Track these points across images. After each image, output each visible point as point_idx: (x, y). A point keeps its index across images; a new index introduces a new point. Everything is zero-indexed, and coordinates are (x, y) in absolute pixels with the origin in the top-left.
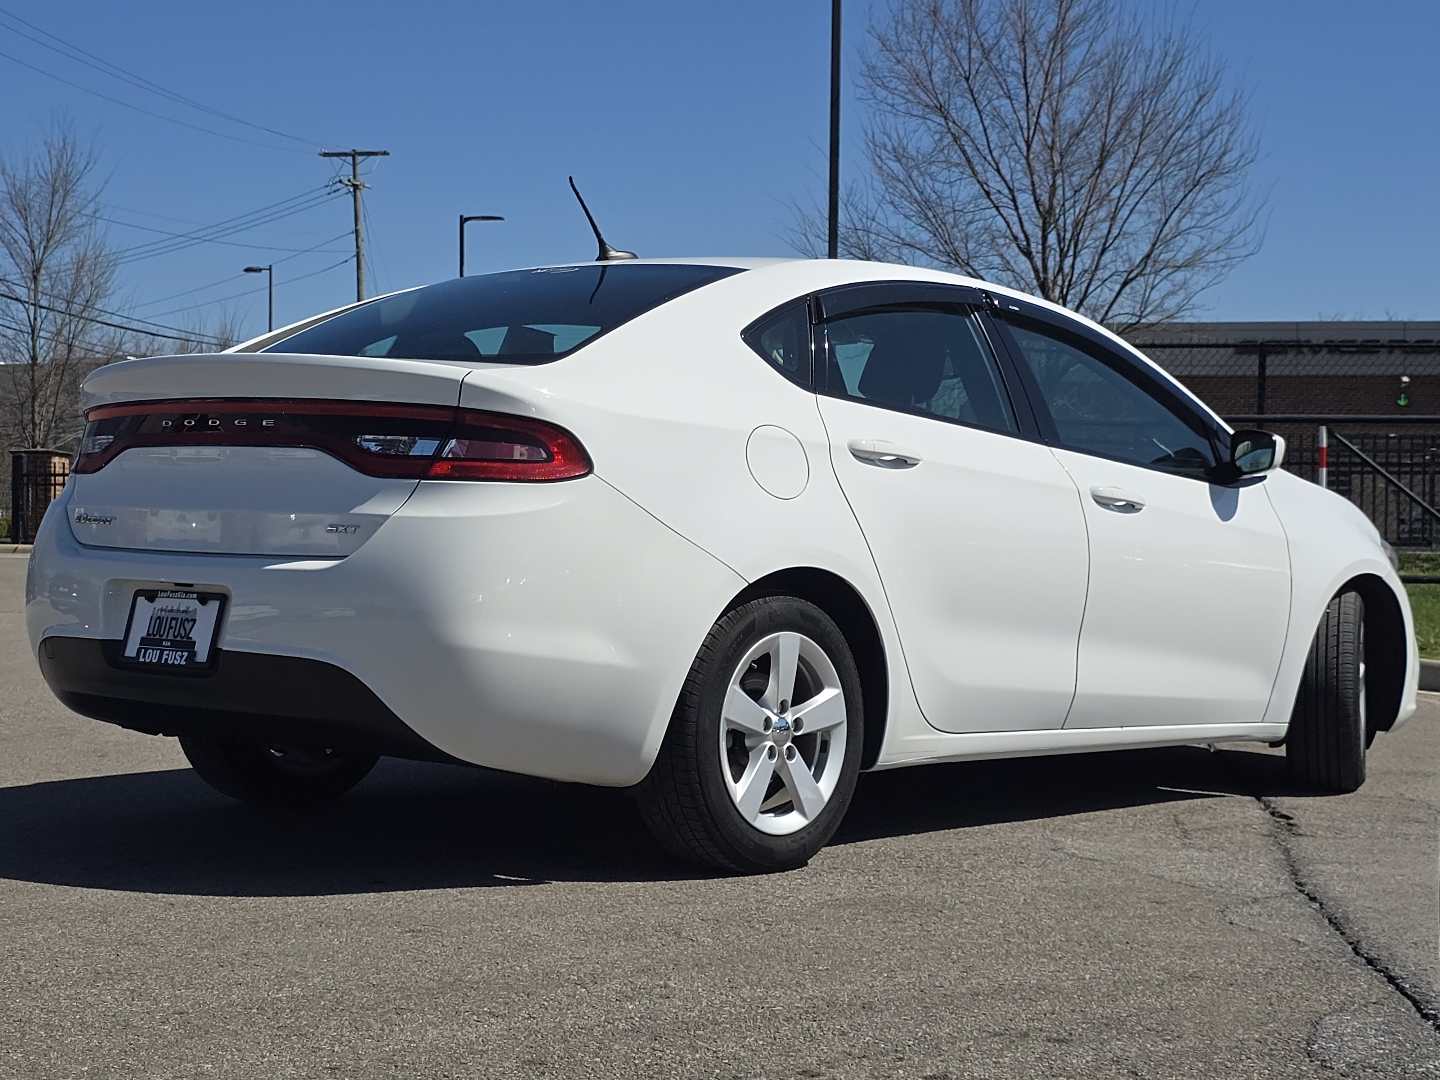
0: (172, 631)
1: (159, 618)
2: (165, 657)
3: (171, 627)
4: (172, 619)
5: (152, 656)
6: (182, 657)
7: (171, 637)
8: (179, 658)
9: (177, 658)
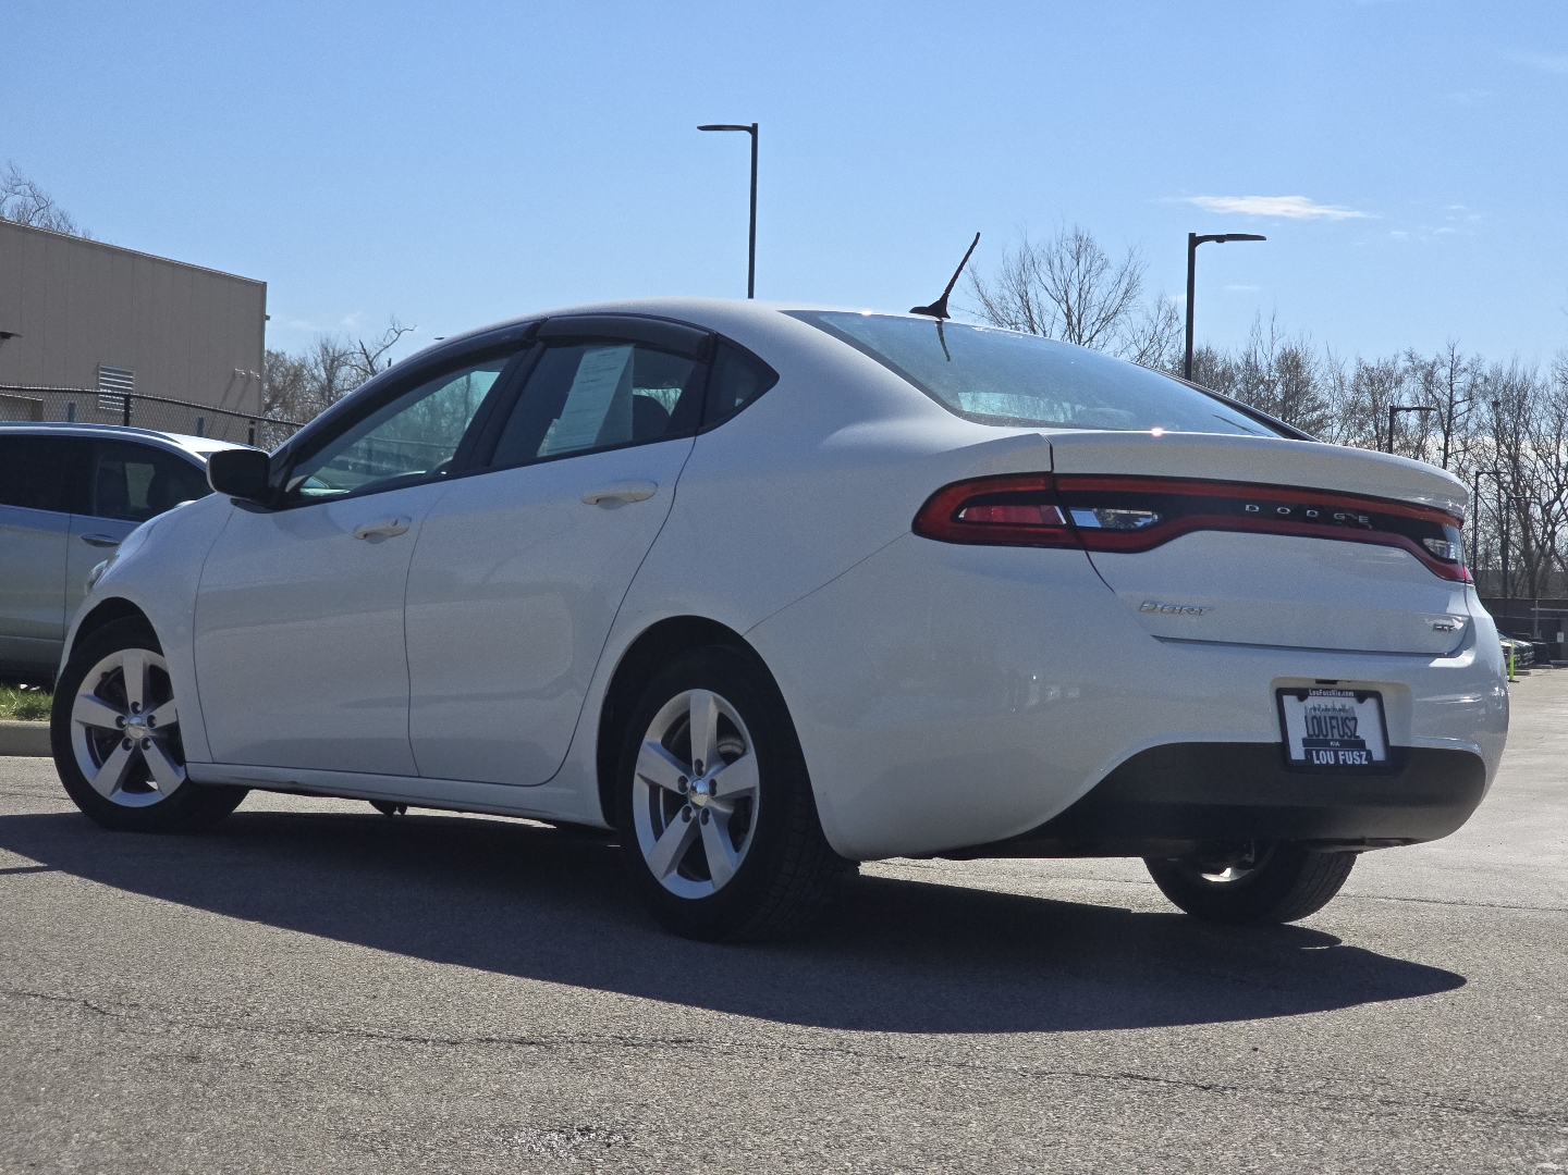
0: (1335, 731)
1: (1314, 717)
2: (1341, 758)
3: (1333, 727)
4: (1331, 718)
5: (1326, 758)
6: (1360, 756)
7: (1337, 737)
8: (1358, 759)
9: (1352, 758)
